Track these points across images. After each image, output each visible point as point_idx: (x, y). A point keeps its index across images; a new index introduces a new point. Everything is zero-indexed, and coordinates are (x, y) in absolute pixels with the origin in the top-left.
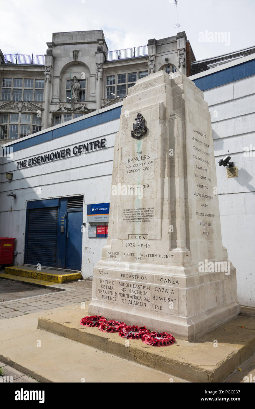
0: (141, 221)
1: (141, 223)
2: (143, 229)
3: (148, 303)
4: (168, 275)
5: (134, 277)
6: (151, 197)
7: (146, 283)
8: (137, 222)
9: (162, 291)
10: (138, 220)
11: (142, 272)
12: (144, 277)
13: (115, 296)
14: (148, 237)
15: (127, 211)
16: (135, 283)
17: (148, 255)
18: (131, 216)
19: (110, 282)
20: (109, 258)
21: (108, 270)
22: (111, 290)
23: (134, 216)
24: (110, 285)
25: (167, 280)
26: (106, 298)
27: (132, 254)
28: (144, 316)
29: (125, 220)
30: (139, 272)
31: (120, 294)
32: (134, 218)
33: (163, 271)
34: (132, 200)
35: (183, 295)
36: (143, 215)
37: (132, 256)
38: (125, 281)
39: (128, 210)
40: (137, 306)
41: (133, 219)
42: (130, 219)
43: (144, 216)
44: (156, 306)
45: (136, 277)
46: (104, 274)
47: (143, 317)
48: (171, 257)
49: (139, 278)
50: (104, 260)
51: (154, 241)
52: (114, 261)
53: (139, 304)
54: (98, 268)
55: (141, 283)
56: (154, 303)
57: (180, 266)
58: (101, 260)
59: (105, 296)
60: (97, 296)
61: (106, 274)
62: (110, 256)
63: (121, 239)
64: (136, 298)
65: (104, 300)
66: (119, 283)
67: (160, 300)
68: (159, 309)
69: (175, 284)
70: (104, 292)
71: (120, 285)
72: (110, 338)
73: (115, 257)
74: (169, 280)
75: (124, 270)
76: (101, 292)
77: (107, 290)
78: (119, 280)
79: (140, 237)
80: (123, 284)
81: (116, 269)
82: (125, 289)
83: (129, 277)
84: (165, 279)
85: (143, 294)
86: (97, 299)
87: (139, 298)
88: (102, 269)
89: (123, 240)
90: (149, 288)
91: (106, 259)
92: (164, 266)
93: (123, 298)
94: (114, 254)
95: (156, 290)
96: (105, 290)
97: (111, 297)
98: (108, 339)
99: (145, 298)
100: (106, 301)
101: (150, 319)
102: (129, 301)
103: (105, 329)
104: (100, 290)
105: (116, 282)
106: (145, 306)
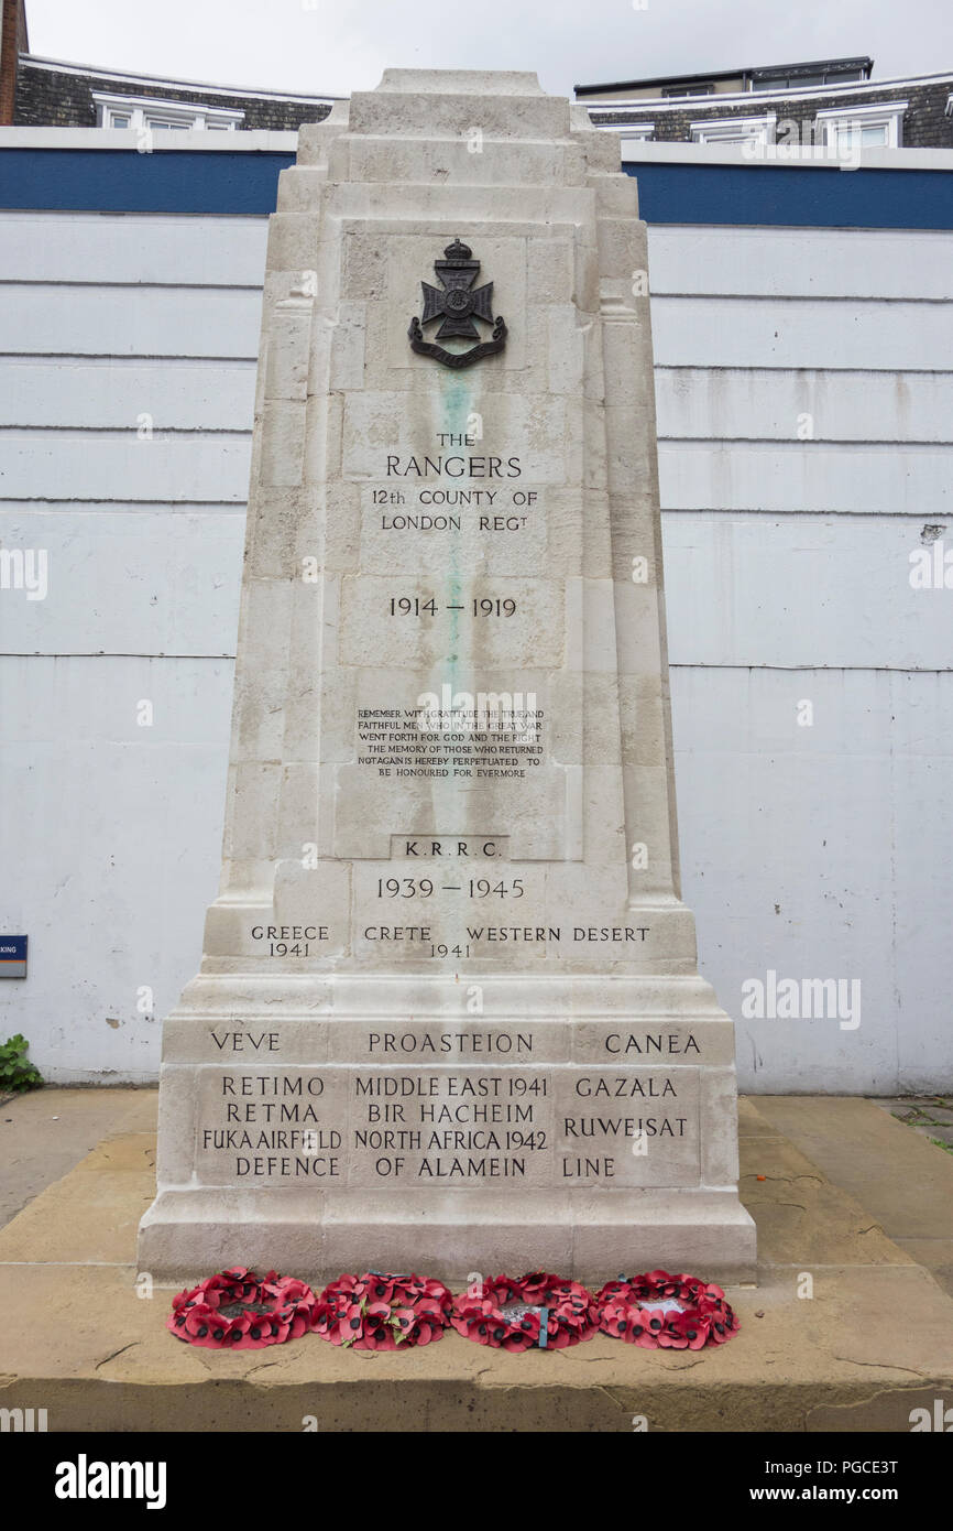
0: (468, 773)
1: (468, 782)
2: (482, 807)
3: (535, 1159)
4: (643, 1016)
5: (455, 1042)
6: (530, 658)
7: (526, 1065)
8: (444, 773)
9: (613, 1091)
10: (450, 766)
12: (515, 1040)
13: (328, 1154)
14: (514, 847)
15: (382, 719)
16: (461, 1070)
17: (510, 934)
18: (404, 743)
19: (297, 1085)
20: (261, 958)
21: (279, 1025)
22: (299, 1126)
23: (429, 744)
24: (290, 1100)
25: (642, 1043)
26: (264, 1169)
27: (417, 934)
28: (522, 1222)
29: (370, 761)
30: (480, 1016)
31: (363, 1138)
32: (428, 754)
33: (610, 1000)
34: (416, 665)
35: (722, 1097)
36: (480, 744)
37: (417, 944)
38: (397, 1070)
39: (385, 713)
40: (476, 1179)
41: (420, 761)
42: (399, 760)
43: (490, 750)
44: (583, 1164)
45: (468, 1041)
47: (520, 1227)
48: (637, 935)
49: (483, 1045)
50: (227, 971)
51: (548, 864)
52: (300, 970)
53: (478, 1168)
54: (197, 1015)
55: (494, 1066)
56: (570, 1149)
57: (685, 972)
58: (203, 972)
59: (259, 1162)
60: (198, 1170)
61: (264, 1046)
62: (264, 945)
63: (339, 860)
64: (465, 1142)
65: (247, 1180)
66: (359, 1080)
67: (606, 1131)
68: (597, 1172)
69: (682, 1052)
70: (248, 1141)
71: (361, 1091)
72: (480, 1373)
73: (303, 953)
74: (649, 1037)
75: (386, 1016)
76: (225, 1144)
77: (276, 1124)
78: (357, 1066)
79: (462, 849)
80: (382, 1082)
81: (330, 1015)
82: (398, 1109)
83: (419, 1047)
84: (632, 1037)
85: (509, 1120)
86: (194, 1185)
87: (481, 1140)
88: (229, 1018)
89: (353, 861)
90: (540, 1084)
91: (246, 965)
92: (604, 977)
93: (383, 1153)
94: (297, 935)
95: (584, 1089)
96: (254, 1130)
97: (298, 1160)
98: (475, 1382)
99: (517, 1137)
100: (266, 1183)
101: (560, 1226)
102: (425, 1160)
103: (395, 1334)
104: (219, 1134)
105: (336, 1080)
106: (522, 1170)
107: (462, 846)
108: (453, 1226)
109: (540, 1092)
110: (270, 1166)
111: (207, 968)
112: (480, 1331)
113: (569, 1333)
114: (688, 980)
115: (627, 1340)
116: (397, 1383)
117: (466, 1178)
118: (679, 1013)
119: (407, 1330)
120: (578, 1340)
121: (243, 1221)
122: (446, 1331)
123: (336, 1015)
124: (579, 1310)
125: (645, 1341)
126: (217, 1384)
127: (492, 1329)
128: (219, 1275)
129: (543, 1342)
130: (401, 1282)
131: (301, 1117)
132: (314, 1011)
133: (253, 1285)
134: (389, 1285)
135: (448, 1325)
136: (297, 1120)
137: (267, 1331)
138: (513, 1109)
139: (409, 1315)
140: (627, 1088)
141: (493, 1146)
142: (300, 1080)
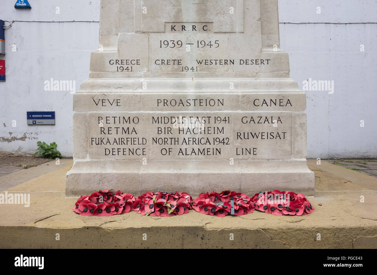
2: (202, 11)
3: (224, 148)
4: (269, 92)
5: (192, 102)
7: (221, 112)
9: (256, 121)
11: (208, 92)
12: (217, 102)
13: (141, 147)
14: (215, 27)
16: (195, 114)
17: (214, 62)
19: (129, 120)
20: (113, 72)
21: (120, 96)
22: (130, 136)
24: (126, 126)
25: (268, 102)
26: (116, 153)
27: (176, 62)
28: (220, 172)
30: (203, 93)
31: (155, 141)
33: (255, 86)
35: (301, 124)
37: (176, 66)
38: (169, 114)
40: (201, 156)
44: (244, 150)
45: (197, 102)
46: (107, 103)
47: (219, 174)
48: (265, 62)
49: (204, 104)
50: (100, 77)
51: (229, 34)
52: (129, 77)
53: (202, 152)
54: (87, 92)
55: (208, 112)
56: (239, 145)
57: (285, 77)
58: (90, 78)
59: (114, 150)
60: (89, 154)
61: (115, 104)
62: (114, 67)
63: (144, 33)
64: (197, 142)
65: (109, 157)
66: (153, 117)
67: (253, 137)
68: (250, 153)
69: (285, 106)
70: (109, 142)
71: (154, 122)
72: (206, 224)
73: (130, 70)
74: (271, 100)
75: (163, 92)
76: (100, 143)
77: (120, 135)
78: (153, 112)
79: (194, 28)
80: (163, 118)
81: (141, 92)
82: (169, 129)
83: (177, 104)
84: (264, 100)
85: (214, 133)
86: (88, 159)
87: (203, 141)
88: (100, 93)
89: (150, 33)
90: (227, 119)
91: (107, 75)
92: (252, 78)
93: (163, 146)
94: (128, 63)
95: (245, 121)
96: (112, 137)
97: (129, 149)
98: (204, 227)
99: (218, 140)
100: (117, 158)
101: (236, 174)
102: (181, 149)
103: (168, 210)
104: (97, 139)
105: (144, 118)
106: (220, 153)
107: (194, 27)
108: (193, 174)
109: (227, 122)
110: (118, 152)
111: (92, 76)
112: (205, 209)
113: (243, 210)
114: (286, 79)
115: (268, 213)
116: (169, 228)
117: (197, 156)
118: (283, 91)
119: (173, 209)
120: (247, 213)
121: (108, 172)
122: (190, 210)
123: (143, 92)
124: (246, 202)
125: (276, 212)
126: (88, 229)
127: (210, 208)
128: (97, 192)
129: (233, 213)
130: (172, 194)
131: (130, 132)
132: (135, 91)
133: (111, 195)
134: (166, 195)
135: (191, 208)
136: (129, 134)
137: (113, 209)
138: (216, 129)
139: (175, 203)
140: (262, 120)
141: (208, 143)
142: (129, 118)
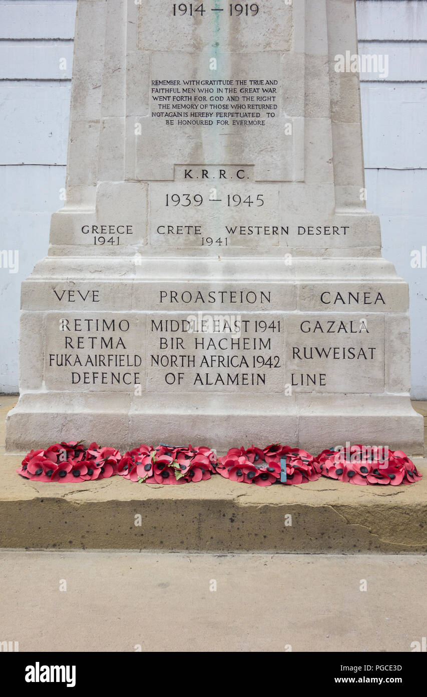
0: (226, 122)
1: (227, 129)
2: (236, 146)
3: (272, 374)
4: (346, 280)
5: (218, 297)
6: (268, 44)
7: (266, 312)
8: (210, 123)
9: (325, 329)
10: (214, 118)
11: (244, 280)
12: (259, 295)
13: (132, 370)
14: (257, 173)
15: (168, 87)
17: (255, 230)
18: (183, 103)
19: (112, 325)
20: (88, 246)
21: (99, 285)
22: (113, 352)
23: (199, 103)
24: (107, 334)
25: (345, 297)
26: (90, 380)
27: (192, 230)
28: (263, 414)
29: (159, 115)
30: (236, 280)
31: (156, 360)
32: (199, 110)
33: (323, 271)
34: (191, 49)
35: (399, 334)
36: (234, 103)
37: (192, 237)
38: (179, 315)
39: (170, 82)
40: (233, 387)
41: (194, 115)
42: (180, 114)
43: (241, 107)
44: (305, 377)
45: (227, 296)
46: (76, 297)
47: (262, 416)
48: (341, 231)
49: (237, 299)
50: (66, 254)
51: (280, 184)
52: (114, 254)
53: (233, 379)
54: (44, 279)
55: (245, 312)
56: (297, 368)
57: (373, 255)
58: (49, 255)
59: (87, 375)
60: (46, 381)
61: (89, 299)
62: (90, 238)
63: (139, 181)
64: (225, 362)
65: (79, 387)
66: (153, 321)
67: (320, 356)
68: (314, 383)
69: (373, 303)
70: (79, 362)
71: (154, 328)
72: (238, 497)
73: (116, 243)
74: (350, 293)
75: (170, 280)
76: (64, 364)
77: (97, 350)
78: (152, 312)
79: (222, 174)
80: (169, 323)
81: (133, 279)
82: (180, 341)
83: (194, 299)
84: (339, 293)
85: (255, 348)
86: (44, 390)
87: (236, 362)
88: (66, 281)
89: (149, 182)
90: (276, 324)
91: (77, 251)
92: (319, 258)
93: (169, 369)
94: (112, 231)
95: (306, 328)
96: (83, 354)
97: (113, 374)
98: (235, 502)
99: (260, 360)
100: (91, 389)
101: (290, 416)
102: (198, 374)
103: (176, 473)
104: (60, 357)
105: (138, 321)
106: (264, 381)
107: (223, 172)
108: (218, 416)
109: (276, 330)
110: (94, 378)
111: (52, 252)
112: (237, 474)
113: (302, 475)
114: (375, 260)
115: (344, 481)
116: (176, 502)
117: (226, 386)
118: (371, 278)
119: (184, 472)
120: (308, 480)
121: (76, 412)
122: (213, 476)
123: (137, 280)
124: (307, 463)
125: (358, 479)
126: (42, 501)
127: (246, 472)
128: (58, 444)
129: (284, 479)
130: (182, 450)
131: (114, 345)
132: (123, 277)
133: (81, 451)
134: (174, 452)
135: (214, 472)
136: (112, 348)
137: (85, 471)
138: (258, 341)
139: (187, 463)
140: (335, 328)
141: (244, 365)
142: (113, 321)
